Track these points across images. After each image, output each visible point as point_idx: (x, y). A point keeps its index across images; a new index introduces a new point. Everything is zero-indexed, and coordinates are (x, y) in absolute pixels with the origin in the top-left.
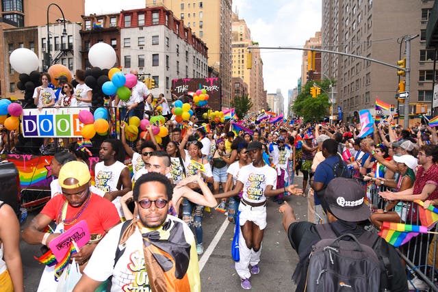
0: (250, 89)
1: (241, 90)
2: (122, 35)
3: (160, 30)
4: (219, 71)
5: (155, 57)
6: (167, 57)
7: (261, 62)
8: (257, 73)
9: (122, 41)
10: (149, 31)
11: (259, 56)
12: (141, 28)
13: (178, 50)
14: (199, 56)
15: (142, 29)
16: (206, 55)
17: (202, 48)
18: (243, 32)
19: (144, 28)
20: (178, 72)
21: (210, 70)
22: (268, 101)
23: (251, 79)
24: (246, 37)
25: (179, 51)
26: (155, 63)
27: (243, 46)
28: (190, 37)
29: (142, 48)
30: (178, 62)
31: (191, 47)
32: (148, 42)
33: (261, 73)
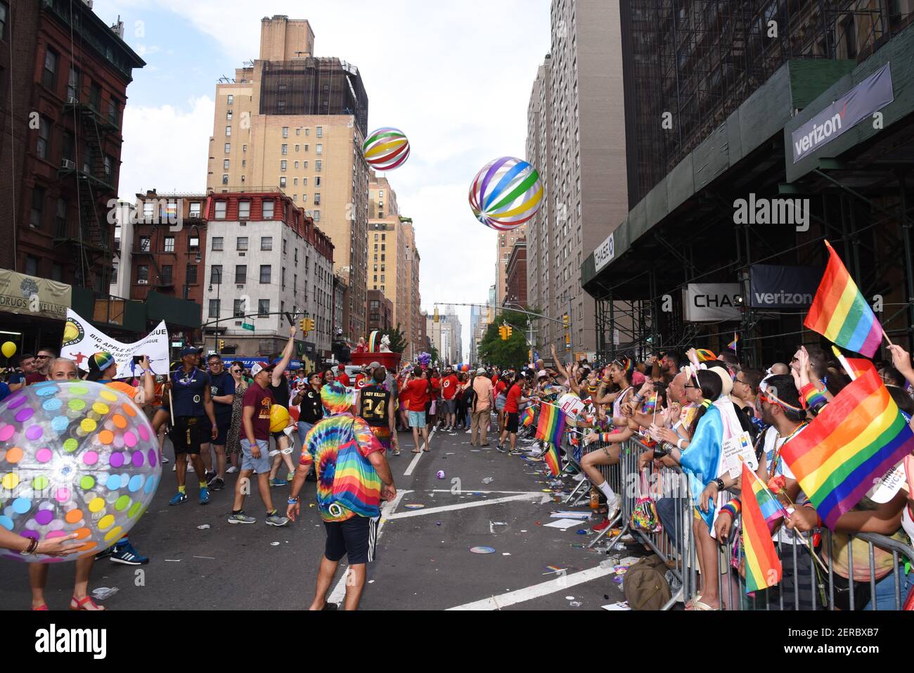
0: (397, 313)
1: (382, 314)
2: (209, 231)
3: (275, 229)
4: (347, 282)
5: (265, 270)
6: (284, 269)
7: (417, 255)
8: (410, 277)
9: (209, 241)
10: (257, 229)
11: (413, 244)
12: (243, 223)
13: (296, 256)
14: (323, 262)
15: (245, 224)
16: (330, 258)
17: (325, 247)
18: (385, 201)
19: (248, 223)
20: (295, 292)
21: (336, 281)
22: (429, 334)
23: (398, 291)
24: (390, 211)
25: (298, 259)
26: (264, 280)
27: (383, 227)
28: (312, 232)
29: (244, 255)
30: (295, 276)
31: (312, 249)
32: (254, 246)
33: (416, 279)
